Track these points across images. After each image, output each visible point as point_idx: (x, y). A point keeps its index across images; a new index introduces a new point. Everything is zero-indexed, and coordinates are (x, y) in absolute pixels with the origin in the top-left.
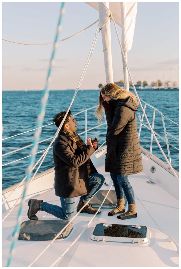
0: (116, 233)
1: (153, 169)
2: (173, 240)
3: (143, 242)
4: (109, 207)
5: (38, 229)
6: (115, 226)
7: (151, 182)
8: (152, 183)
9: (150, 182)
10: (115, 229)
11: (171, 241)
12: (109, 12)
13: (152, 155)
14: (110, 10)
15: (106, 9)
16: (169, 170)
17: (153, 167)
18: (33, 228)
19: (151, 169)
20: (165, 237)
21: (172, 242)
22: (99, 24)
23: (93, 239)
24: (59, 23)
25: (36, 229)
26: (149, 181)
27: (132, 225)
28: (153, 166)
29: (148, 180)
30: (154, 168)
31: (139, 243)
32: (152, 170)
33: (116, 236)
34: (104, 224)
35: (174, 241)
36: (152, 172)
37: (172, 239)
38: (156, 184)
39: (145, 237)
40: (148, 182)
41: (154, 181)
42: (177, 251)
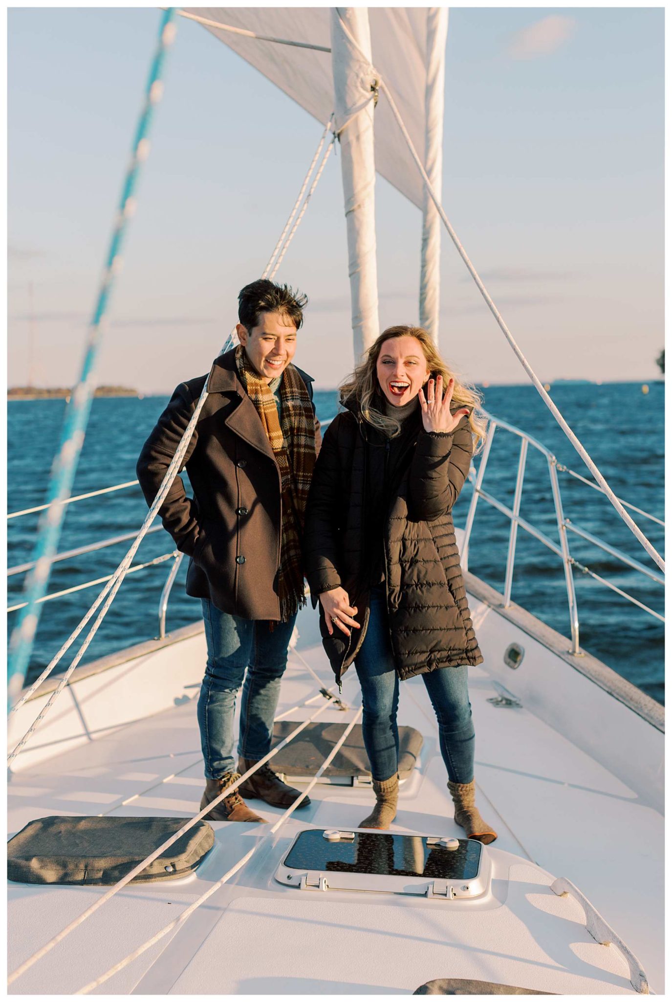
0: (367, 862)
1: (514, 655)
2: (573, 887)
3: (466, 894)
4: (350, 783)
5: (86, 844)
6: (368, 840)
7: (504, 702)
8: (509, 703)
9: (501, 701)
10: (367, 848)
11: (565, 893)
12: (369, 73)
13: (510, 606)
14: (373, 64)
15: (362, 60)
16: (570, 657)
17: (515, 648)
18: (65, 842)
19: (507, 657)
20: (547, 879)
21: (569, 895)
22: (333, 114)
23: (286, 881)
24: (155, 74)
25: (77, 845)
26: (496, 698)
27: (427, 837)
28: (514, 644)
29: (495, 695)
30: (517, 650)
31: (451, 895)
32: (509, 660)
33: (370, 872)
34: (325, 832)
35: (576, 891)
36: (508, 664)
37: (571, 885)
38: (521, 707)
39: (474, 875)
40: (495, 700)
41: (514, 696)
42: (585, 923)
